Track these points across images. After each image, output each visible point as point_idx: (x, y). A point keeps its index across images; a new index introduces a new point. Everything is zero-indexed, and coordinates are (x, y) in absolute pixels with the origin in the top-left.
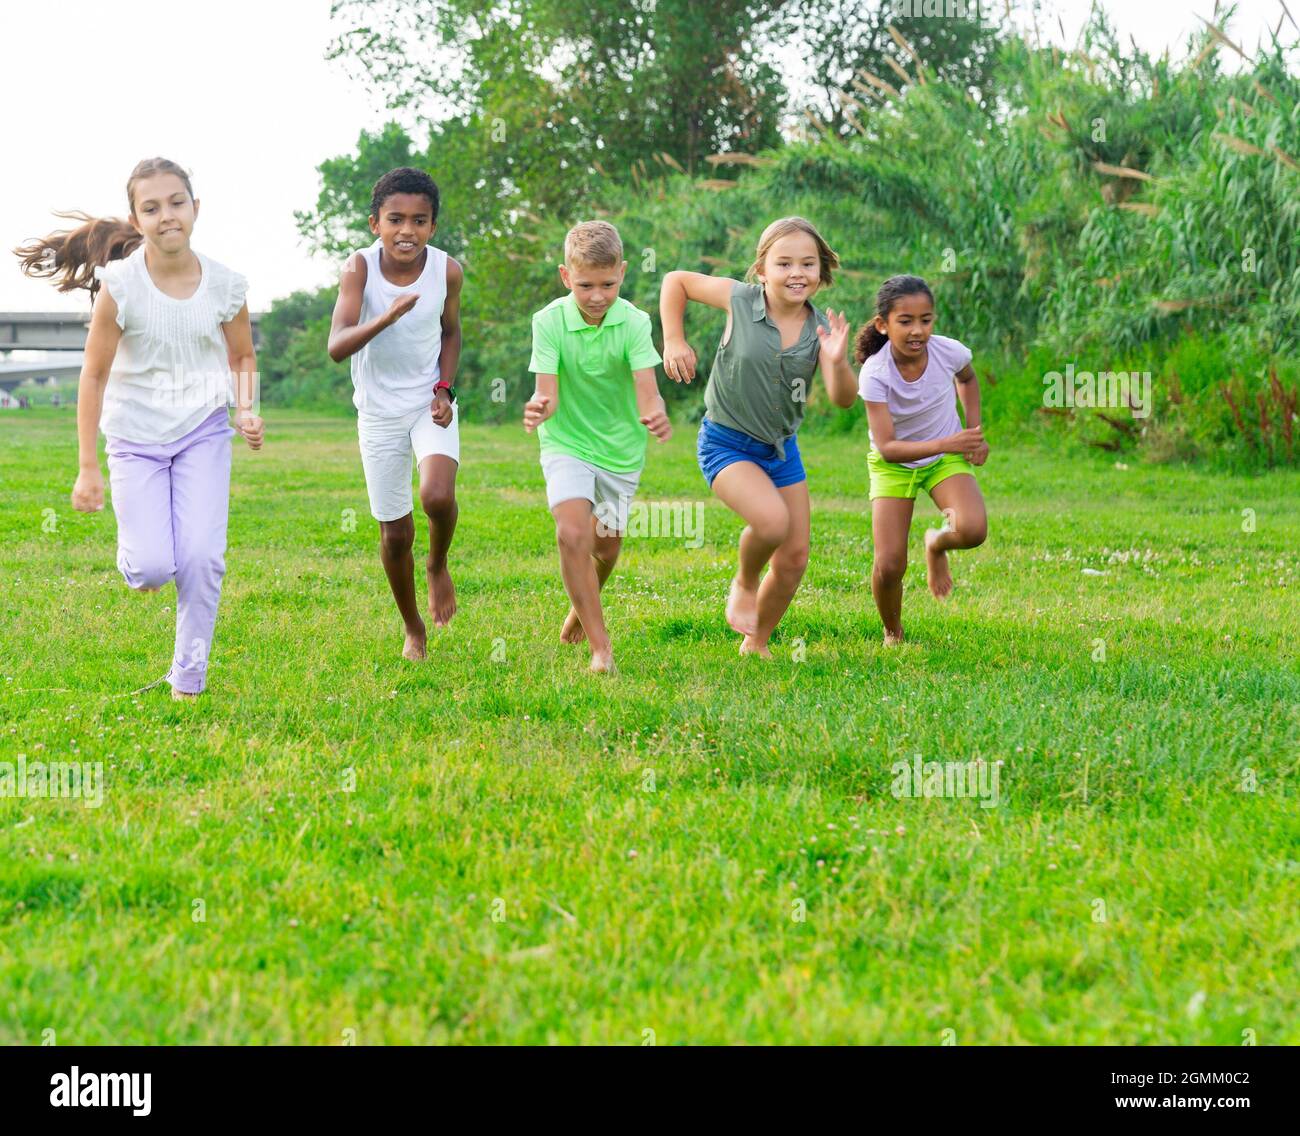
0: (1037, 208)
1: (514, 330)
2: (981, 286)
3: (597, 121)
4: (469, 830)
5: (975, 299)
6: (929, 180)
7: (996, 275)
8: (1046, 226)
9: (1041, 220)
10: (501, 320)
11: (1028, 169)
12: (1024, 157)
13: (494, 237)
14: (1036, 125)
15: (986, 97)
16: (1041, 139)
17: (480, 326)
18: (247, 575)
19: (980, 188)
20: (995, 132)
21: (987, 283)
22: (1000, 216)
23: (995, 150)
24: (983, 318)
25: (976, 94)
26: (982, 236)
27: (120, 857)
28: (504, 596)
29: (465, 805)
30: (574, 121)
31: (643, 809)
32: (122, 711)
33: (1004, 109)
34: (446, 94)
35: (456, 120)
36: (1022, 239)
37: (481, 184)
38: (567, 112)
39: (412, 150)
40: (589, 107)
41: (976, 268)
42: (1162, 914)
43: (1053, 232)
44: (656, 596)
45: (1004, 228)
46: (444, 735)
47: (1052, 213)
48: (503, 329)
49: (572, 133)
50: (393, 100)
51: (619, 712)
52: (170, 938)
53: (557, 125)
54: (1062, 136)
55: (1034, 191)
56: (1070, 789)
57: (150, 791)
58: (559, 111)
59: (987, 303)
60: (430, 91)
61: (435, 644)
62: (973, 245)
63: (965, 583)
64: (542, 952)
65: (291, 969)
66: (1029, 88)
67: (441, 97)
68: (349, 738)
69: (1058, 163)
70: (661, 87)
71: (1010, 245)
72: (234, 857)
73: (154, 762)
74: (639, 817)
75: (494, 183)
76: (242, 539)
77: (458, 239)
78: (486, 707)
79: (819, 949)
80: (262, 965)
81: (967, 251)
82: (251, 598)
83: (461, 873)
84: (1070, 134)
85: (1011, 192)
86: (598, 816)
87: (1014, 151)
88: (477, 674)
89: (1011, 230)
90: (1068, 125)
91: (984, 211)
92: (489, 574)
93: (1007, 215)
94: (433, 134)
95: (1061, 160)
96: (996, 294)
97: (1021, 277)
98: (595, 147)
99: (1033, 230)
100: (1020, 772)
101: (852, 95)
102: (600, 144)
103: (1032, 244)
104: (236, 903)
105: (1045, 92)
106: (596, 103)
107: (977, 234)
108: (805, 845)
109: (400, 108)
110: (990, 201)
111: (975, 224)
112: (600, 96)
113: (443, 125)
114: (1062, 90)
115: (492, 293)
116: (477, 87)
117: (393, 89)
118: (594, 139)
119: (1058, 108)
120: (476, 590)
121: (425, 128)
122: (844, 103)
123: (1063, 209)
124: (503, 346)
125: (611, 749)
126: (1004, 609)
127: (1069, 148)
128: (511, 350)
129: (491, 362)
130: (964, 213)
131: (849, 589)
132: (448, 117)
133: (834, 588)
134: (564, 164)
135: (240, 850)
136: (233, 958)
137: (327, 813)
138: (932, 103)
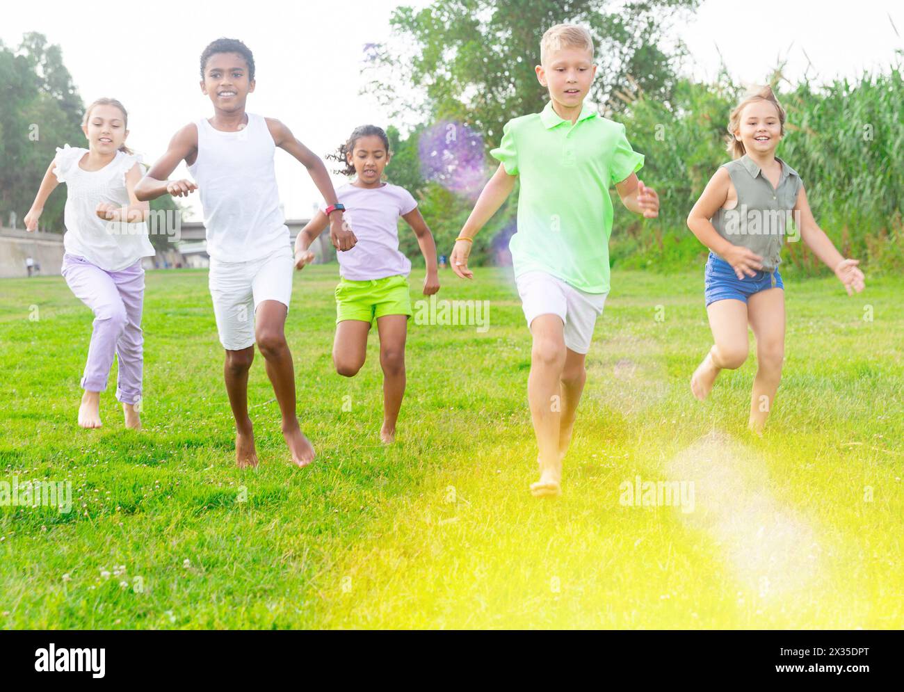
0: (697, 158)
1: (452, 223)
2: (672, 196)
3: (489, 122)
4: (422, 463)
5: (669, 202)
6: (647, 147)
7: (679, 191)
8: (702, 166)
9: (699, 164)
10: (446, 218)
11: (692, 140)
12: (691, 133)
13: (441, 179)
14: (695, 119)
15: (673, 106)
16: (699, 126)
17: (435, 222)
18: (321, 345)
19: (670, 149)
20: (677, 123)
21: (675, 195)
22: (679, 162)
23: (677, 130)
24: (673, 212)
25: (667, 105)
26: (672, 172)
27: (254, 482)
28: (445, 350)
29: (420, 452)
30: (478, 122)
31: (505, 450)
32: (258, 413)
33: (681, 113)
34: (415, 110)
35: (421, 124)
36: (691, 173)
37: (434, 153)
38: (474, 119)
39: (401, 139)
40: (485, 115)
41: (670, 187)
42: (747, 491)
43: (705, 170)
44: (517, 348)
45: (682, 168)
46: (412, 418)
47: (704, 160)
48: (447, 223)
49: (476, 129)
50: (391, 115)
51: (496, 404)
52: (276, 521)
53: (470, 124)
54: (708, 124)
55: (695, 151)
56: (707, 433)
57: (271, 450)
58: (471, 118)
59: (675, 203)
60: (408, 109)
61: (410, 375)
62: (667, 176)
63: (663, 337)
64: (453, 520)
65: (334, 534)
66: (692, 102)
67: (414, 112)
68: (368, 421)
69: (706, 137)
70: (518, 106)
71: (685, 177)
72: (309, 480)
73: (273, 436)
74: (503, 454)
75: (441, 153)
76: (320, 327)
77: (424, 181)
78: (433, 404)
79: (585, 513)
80: (320, 532)
81: (664, 180)
82: (323, 356)
83: (418, 484)
84: (712, 123)
85: (684, 151)
86: (484, 454)
87: (686, 131)
88: (430, 389)
89: (685, 169)
90: (711, 119)
91: (673, 160)
92: (437, 341)
93: (683, 162)
94: (409, 131)
95: (707, 135)
96: (679, 200)
97: (690, 191)
98: (488, 135)
99: (696, 169)
100: (683, 426)
101: (609, 107)
102: (490, 133)
103: (695, 176)
104: (309, 502)
105: (699, 104)
106: (488, 113)
107: (669, 171)
108: (581, 465)
109: (394, 118)
110: (675, 156)
111: (668, 167)
112: (489, 110)
113: (416, 126)
114: (708, 102)
115: (442, 206)
116: (431, 107)
117: (391, 109)
118: (487, 131)
119: (706, 111)
120: (431, 348)
121: (406, 128)
122: (605, 111)
123: (709, 158)
124: (447, 231)
125: (492, 422)
126: (681, 349)
127: (711, 129)
128: (451, 233)
129: (441, 239)
130: (663, 162)
131: (608, 342)
132: (417, 123)
133: (601, 342)
134: (474, 143)
135: (312, 477)
136: (306, 529)
137: (354, 458)
138: (648, 108)
